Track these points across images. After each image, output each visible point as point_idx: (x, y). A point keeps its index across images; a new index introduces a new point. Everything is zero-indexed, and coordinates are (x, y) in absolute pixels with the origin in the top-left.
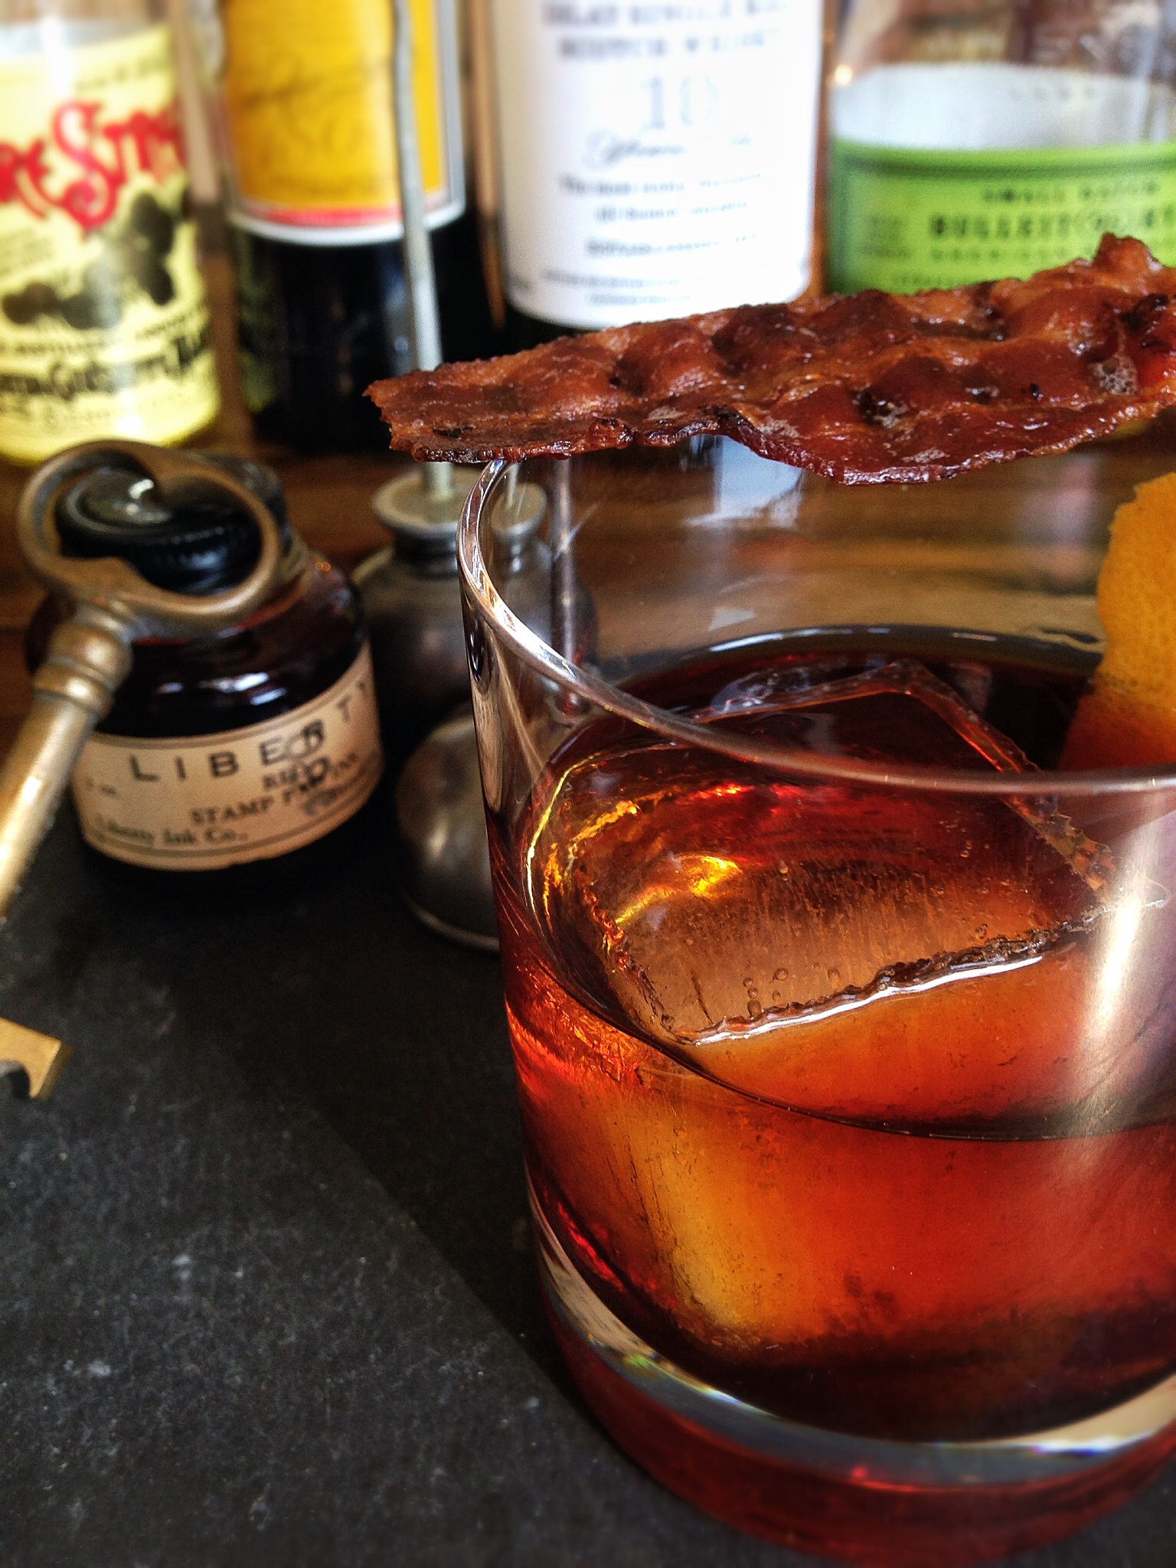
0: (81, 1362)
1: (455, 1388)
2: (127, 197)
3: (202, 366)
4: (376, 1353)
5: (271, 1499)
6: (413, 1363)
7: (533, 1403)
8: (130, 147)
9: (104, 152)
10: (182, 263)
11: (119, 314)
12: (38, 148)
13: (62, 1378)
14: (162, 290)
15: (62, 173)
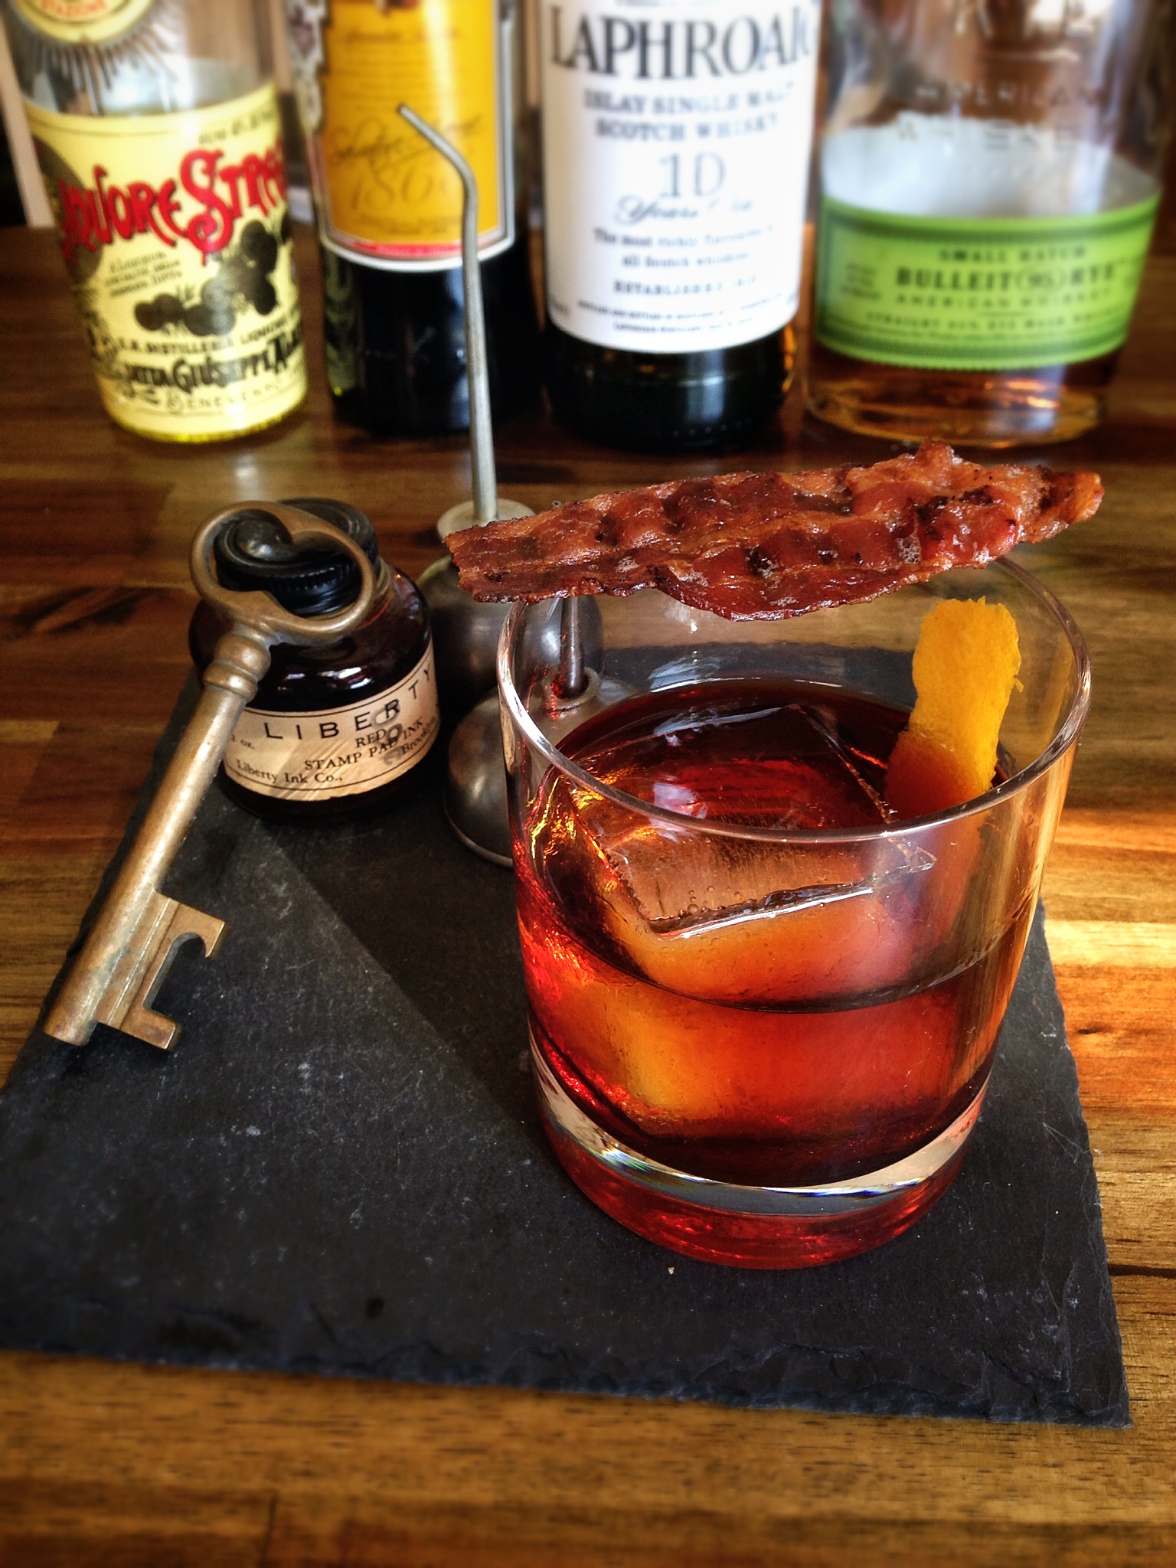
0: (242, 1126)
1: (479, 1152)
2: (240, 225)
3: (295, 359)
4: (429, 1128)
5: (362, 1212)
6: (452, 1135)
7: (528, 1162)
8: (242, 185)
9: (222, 191)
10: (282, 279)
11: (232, 321)
12: (170, 188)
13: (229, 1136)
14: (265, 301)
15: (189, 209)
